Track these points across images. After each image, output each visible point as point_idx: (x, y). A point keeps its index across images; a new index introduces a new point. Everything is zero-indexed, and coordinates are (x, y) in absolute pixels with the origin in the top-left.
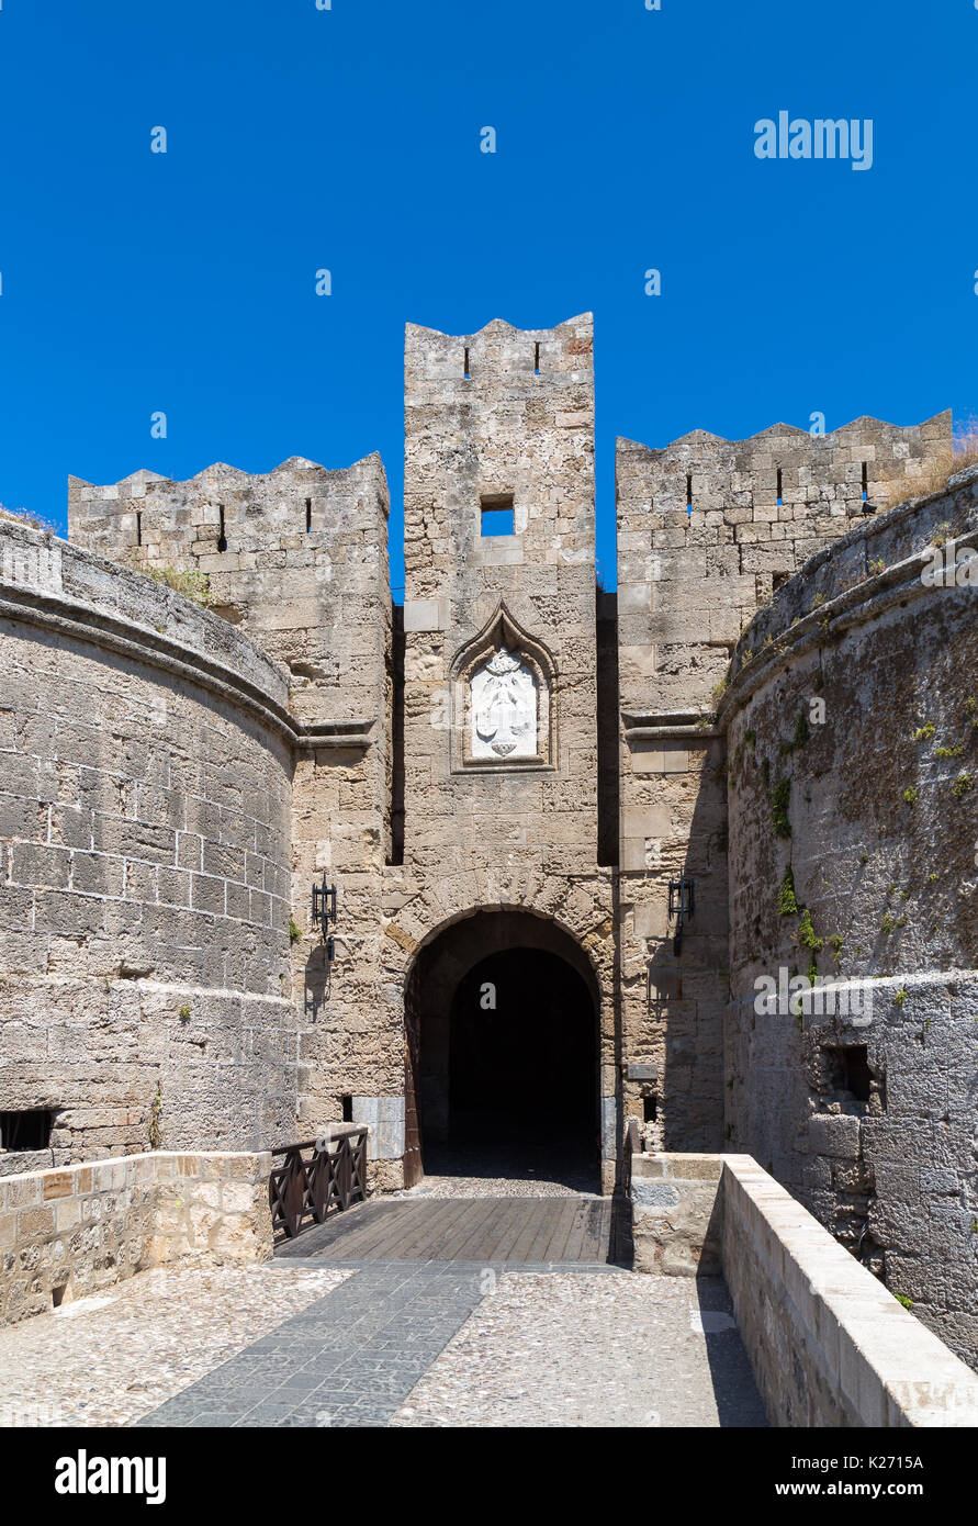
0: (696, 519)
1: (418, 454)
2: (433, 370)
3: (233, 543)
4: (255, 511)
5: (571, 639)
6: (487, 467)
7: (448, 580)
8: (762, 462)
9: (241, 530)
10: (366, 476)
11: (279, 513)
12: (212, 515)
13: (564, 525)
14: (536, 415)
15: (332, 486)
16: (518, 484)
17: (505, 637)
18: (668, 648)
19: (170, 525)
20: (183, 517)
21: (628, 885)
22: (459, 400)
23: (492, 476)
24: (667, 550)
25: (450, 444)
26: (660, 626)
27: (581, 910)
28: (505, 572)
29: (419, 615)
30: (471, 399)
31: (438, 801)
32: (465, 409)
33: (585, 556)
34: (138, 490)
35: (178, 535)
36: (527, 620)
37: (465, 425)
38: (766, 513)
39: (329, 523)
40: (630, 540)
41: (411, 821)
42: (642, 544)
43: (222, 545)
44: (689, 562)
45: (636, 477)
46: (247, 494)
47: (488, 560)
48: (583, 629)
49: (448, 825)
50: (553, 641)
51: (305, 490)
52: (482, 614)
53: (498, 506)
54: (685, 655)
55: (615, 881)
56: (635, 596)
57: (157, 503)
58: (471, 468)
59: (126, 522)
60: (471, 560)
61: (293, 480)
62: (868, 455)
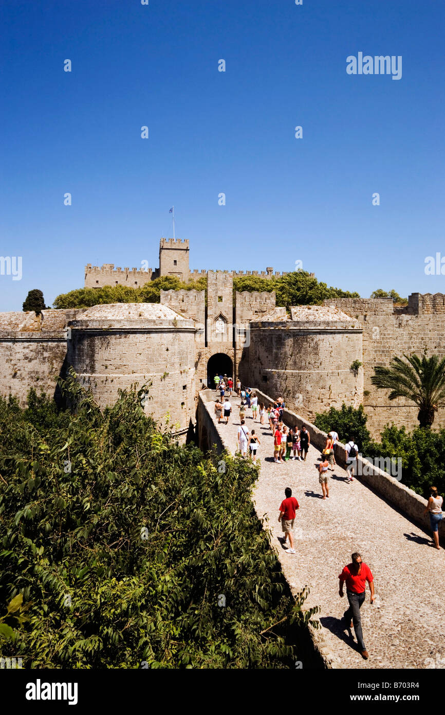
0: (246, 303)
1: (210, 290)
2: (212, 278)
3: (185, 301)
4: (188, 297)
5: (229, 317)
6: (219, 292)
7: (214, 308)
8: (254, 296)
9: (185, 299)
10: (203, 293)
11: (191, 297)
12: (181, 297)
13: (229, 301)
14: (226, 286)
15: (199, 294)
16: (223, 295)
17: (221, 316)
18: (242, 320)
19: (176, 298)
20: (177, 297)
21: (237, 351)
22: (214, 282)
23: (219, 294)
24: (243, 306)
25: (214, 289)
26: (241, 317)
27: (230, 353)
28: (222, 308)
29: (209, 312)
30: (217, 282)
32: (216, 284)
33: (232, 306)
34: (170, 293)
35: (177, 299)
36: (224, 314)
37: (216, 286)
38: (254, 303)
39: (198, 299)
42: (239, 306)
43: (183, 301)
44: (245, 308)
45: (238, 295)
46: (187, 294)
47: (219, 306)
48: (231, 316)
50: (227, 317)
51: (195, 294)
52: (218, 313)
53: (220, 298)
54: (244, 321)
55: (235, 350)
56: (238, 312)
57: (173, 294)
58: (217, 292)
59: (169, 297)
60: (217, 305)
61: (193, 293)
62: (266, 296)
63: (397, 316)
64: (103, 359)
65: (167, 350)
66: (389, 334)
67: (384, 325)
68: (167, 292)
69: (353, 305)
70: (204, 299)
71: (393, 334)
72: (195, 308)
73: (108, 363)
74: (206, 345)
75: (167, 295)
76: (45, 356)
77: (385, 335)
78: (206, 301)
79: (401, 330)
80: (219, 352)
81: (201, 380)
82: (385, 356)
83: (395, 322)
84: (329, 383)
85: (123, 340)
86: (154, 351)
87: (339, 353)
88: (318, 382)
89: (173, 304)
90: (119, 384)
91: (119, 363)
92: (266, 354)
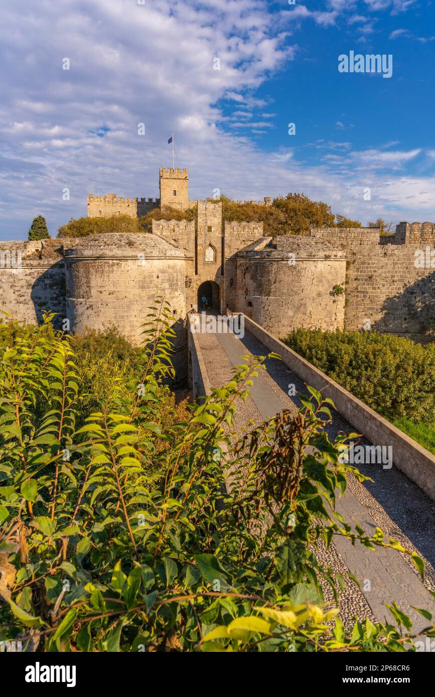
0: (234, 233)
1: (199, 220)
2: (202, 208)
3: (176, 231)
4: (178, 227)
5: (218, 246)
6: (208, 222)
7: (203, 237)
8: (242, 226)
9: (176, 229)
10: (193, 223)
11: (182, 227)
12: (173, 227)
13: (218, 231)
14: (215, 216)
15: (189, 224)
16: (212, 225)
17: (210, 245)
20: (168, 227)
21: (225, 279)
22: (204, 212)
23: (209, 224)
24: (231, 236)
25: (204, 219)
26: (230, 246)
27: (219, 281)
28: (211, 237)
29: (199, 242)
30: (207, 212)
31: (202, 267)
32: (206, 214)
33: (221, 235)
34: (162, 222)
35: (168, 229)
36: (213, 243)
37: (205, 216)
38: (242, 233)
39: (189, 229)
40: (226, 235)
41: (198, 269)
42: (228, 235)
43: (174, 231)
44: (234, 238)
45: (227, 226)
46: (178, 224)
47: (209, 235)
48: (220, 245)
49: (203, 270)
50: (216, 246)
51: (185, 224)
52: (208, 243)
53: (210, 229)
56: (227, 242)
57: (165, 224)
58: (206, 222)
59: (161, 227)
60: (206, 235)
61: (183, 223)
62: (254, 226)
63: (382, 246)
64: (97, 286)
65: (158, 277)
66: (373, 264)
67: (369, 255)
68: (158, 222)
69: (339, 235)
70: (194, 229)
71: (377, 263)
72: (186, 237)
73: (102, 289)
74: (196, 273)
75: (159, 225)
76: (46, 283)
77: (369, 264)
78: (196, 231)
79: (385, 260)
80: (209, 280)
81: (192, 305)
82: (368, 284)
83: (380, 251)
84: (310, 309)
85: (115, 268)
86: (145, 278)
87: (321, 281)
88: (298, 308)
89: (164, 234)
90: (114, 308)
91: (112, 289)
92: (251, 282)
